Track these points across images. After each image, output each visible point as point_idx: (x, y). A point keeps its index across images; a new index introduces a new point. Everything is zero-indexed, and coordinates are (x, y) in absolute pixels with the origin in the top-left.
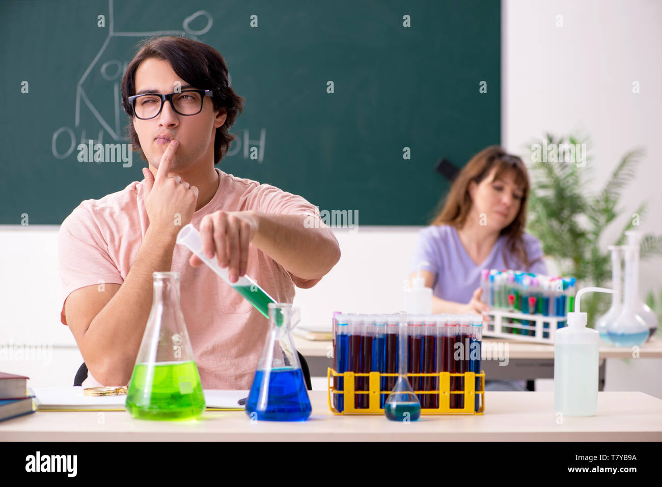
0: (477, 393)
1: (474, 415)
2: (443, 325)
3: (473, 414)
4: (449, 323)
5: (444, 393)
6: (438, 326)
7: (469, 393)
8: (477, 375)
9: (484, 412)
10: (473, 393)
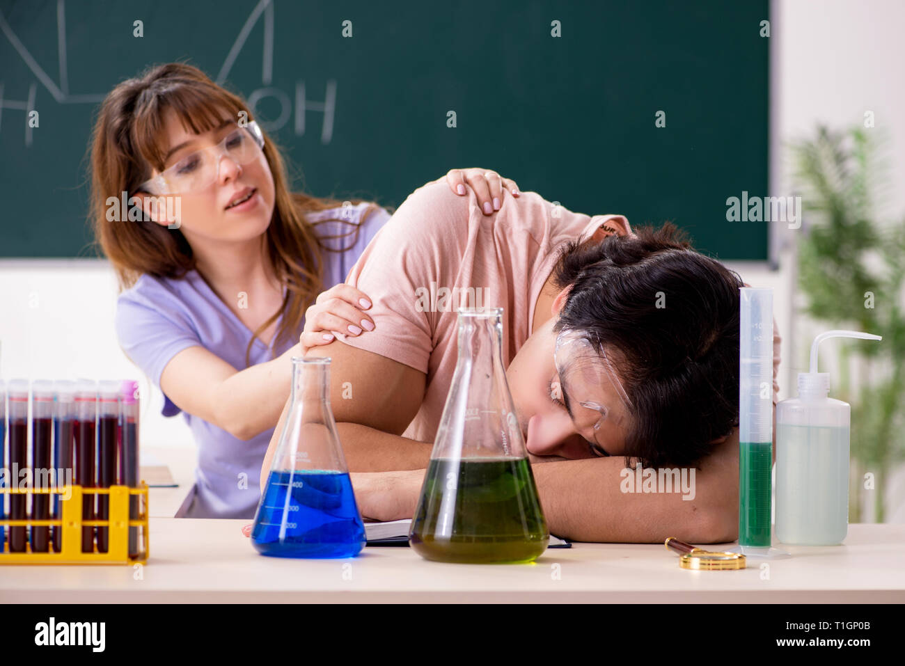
0: (135, 523)
1: (126, 565)
2: (70, 400)
3: (125, 562)
4: (83, 396)
5: (71, 524)
6: (62, 400)
7: (118, 524)
8: (134, 492)
9: (148, 560)
10: (124, 524)
